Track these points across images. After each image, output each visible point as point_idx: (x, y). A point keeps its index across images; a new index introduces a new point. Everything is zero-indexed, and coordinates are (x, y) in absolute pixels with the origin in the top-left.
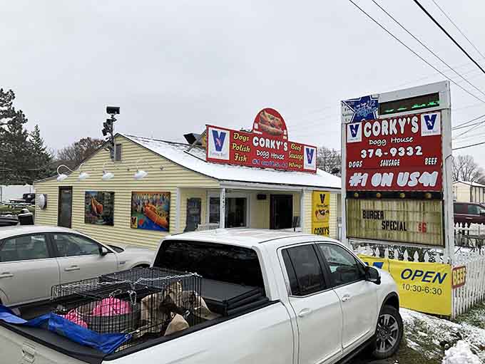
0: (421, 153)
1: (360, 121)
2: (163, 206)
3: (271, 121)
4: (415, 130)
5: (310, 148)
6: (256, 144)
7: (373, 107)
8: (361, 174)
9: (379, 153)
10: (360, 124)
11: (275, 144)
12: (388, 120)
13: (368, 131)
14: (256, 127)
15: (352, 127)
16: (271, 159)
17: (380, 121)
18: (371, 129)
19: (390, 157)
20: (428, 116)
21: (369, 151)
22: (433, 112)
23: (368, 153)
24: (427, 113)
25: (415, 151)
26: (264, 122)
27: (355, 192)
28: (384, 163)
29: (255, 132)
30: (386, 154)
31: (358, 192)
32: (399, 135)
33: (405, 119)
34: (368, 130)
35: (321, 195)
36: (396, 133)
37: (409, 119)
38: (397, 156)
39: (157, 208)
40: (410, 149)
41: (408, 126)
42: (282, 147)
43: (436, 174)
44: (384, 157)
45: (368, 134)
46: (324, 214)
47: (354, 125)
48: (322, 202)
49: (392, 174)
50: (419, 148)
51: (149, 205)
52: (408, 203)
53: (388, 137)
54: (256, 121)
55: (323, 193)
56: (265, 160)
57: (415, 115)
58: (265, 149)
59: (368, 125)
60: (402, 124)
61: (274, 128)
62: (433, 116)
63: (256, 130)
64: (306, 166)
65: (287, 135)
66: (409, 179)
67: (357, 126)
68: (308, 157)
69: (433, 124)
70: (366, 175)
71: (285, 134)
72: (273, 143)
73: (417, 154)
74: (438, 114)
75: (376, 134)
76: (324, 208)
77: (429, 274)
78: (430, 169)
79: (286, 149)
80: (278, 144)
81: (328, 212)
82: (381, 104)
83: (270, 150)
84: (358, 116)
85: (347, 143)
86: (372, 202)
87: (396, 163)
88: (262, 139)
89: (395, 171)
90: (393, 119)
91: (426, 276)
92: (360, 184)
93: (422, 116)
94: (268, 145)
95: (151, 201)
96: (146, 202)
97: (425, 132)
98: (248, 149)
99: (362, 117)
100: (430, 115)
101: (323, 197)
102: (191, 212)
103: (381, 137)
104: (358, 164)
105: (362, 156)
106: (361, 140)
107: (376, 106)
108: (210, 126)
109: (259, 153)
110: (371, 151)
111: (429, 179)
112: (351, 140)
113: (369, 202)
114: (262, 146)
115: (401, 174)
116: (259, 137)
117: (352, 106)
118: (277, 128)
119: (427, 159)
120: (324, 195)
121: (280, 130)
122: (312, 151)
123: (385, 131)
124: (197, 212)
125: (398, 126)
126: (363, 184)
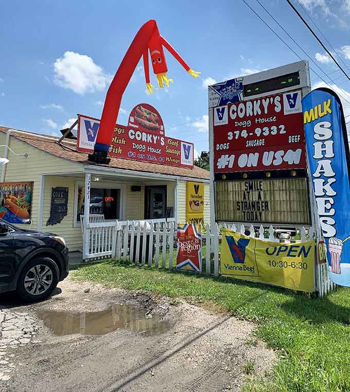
0: (285, 132)
1: (225, 105)
2: (25, 197)
3: (148, 116)
4: (278, 110)
5: (187, 145)
6: (132, 137)
7: (237, 90)
8: (228, 155)
9: (244, 134)
10: (226, 107)
11: (152, 138)
12: (252, 101)
13: (233, 114)
14: (132, 120)
15: (218, 110)
16: (147, 152)
17: (245, 103)
18: (237, 112)
19: (255, 137)
20: (290, 95)
21: (235, 132)
22: (295, 90)
23: (234, 135)
24: (288, 92)
25: (279, 130)
26: (140, 116)
27: (223, 174)
28: (250, 144)
29: (130, 125)
30: (251, 134)
31: (226, 174)
32: (263, 115)
33: (268, 99)
34: (233, 112)
35: (195, 186)
36: (260, 114)
37: (272, 99)
38: (262, 136)
39: (18, 199)
40: (274, 128)
41: (272, 106)
42: (159, 141)
43: (299, 151)
44: (249, 138)
45: (233, 117)
46: (198, 205)
47: (221, 108)
48: (197, 193)
49: (257, 154)
50: (282, 127)
51: (11, 196)
52: (275, 181)
53: (252, 118)
54: (132, 114)
55: (197, 184)
56: (142, 153)
57: (277, 95)
58: (141, 142)
59: (234, 107)
60: (266, 104)
61: (151, 123)
62: (294, 94)
63: (132, 123)
64: (184, 161)
65: (164, 131)
66: (274, 158)
67: (223, 109)
68: (185, 152)
69: (295, 102)
70: (233, 156)
71: (162, 129)
72: (150, 137)
73: (281, 133)
74: (299, 92)
75: (241, 115)
76: (198, 199)
77: (293, 249)
78: (294, 147)
79: (163, 144)
80: (155, 138)
81: (202, 202)
82: (245, 86)
83: (147, 144)
84: (224, 99)
85: (214, 126)
86: (239, 183)
87: (261, 142)
88: (138, 133)
89: (260, 150)
90: (257, 100)
91: (291, 250)
92: (227, 166)
93: (284, 95)
94: (144, 139)
95: (12, 193)
96: (7, 193)
97: (288, 111)
98: (124, 142)
99: (227, 100)
100: (292, 94)
101: (197, 188)
102: (57, 202)
103: (246, 118)
104: (225, 146)
105: (229, 138)
106: (227, 123)
107: (241, 88)
108: (82, 116)
109: (135, 146)
110: (237, 132)
111: (293, 157)
112: (218, 123)
113: (236, 183)
114: (139, 139)
115: (266, 153)
116: (136, 130)
117: (219, 90)
118: (153, 122)
119: (290, 137)
120: (198, 186)
121: (157, 125)
122: (190, 147)
123: (249, 112)
124: (63, 202)
125: (262, 107)
126: (231, 166)
